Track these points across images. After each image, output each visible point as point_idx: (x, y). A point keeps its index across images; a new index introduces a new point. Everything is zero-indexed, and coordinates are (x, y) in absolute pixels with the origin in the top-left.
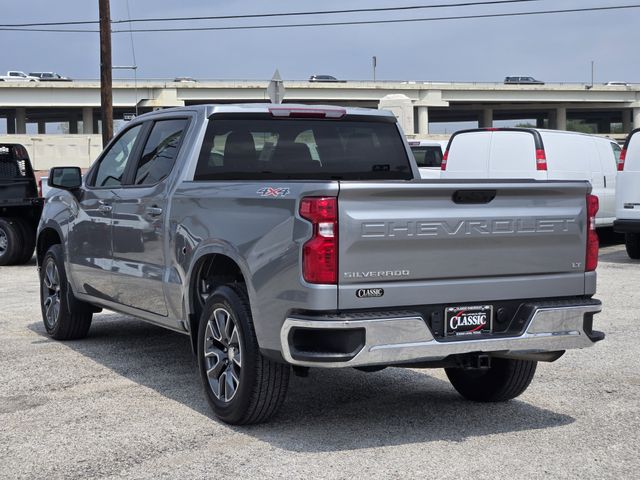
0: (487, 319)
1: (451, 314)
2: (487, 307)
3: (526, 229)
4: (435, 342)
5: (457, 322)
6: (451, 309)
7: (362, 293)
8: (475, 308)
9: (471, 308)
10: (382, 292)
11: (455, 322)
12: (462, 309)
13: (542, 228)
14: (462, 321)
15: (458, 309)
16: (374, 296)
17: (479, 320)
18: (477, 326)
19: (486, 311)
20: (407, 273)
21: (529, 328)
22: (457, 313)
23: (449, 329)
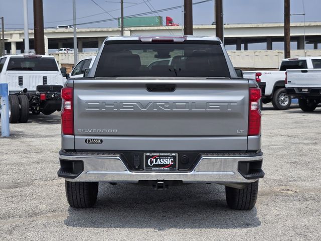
0: (174, 161)
1: (148, 157)
2: (174, 154)
3: (198, 108)
4: (129, 172)
5: (153, 162)
6: (148, 154)
7: (89, 141)
8: (165, 154)
9: (163, 154)
10: (101, 141)
11: (151, 162)
12: (156, 154)
14: (156, 161)
15: (153, 154)
16: (96, 143)
17: (169, 162)
18: (167, 165)
19: (172, 156)
20: (115, 131)
21: (196, 168)
22: (152, 157)
23: (147, 165)
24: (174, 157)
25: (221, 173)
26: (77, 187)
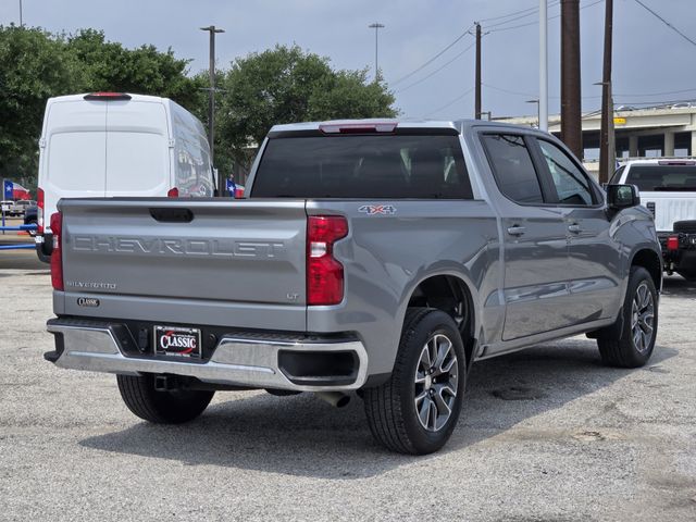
0: (196, 343)
1: (160, 333)
2: (195, 330)
3: (222, 251)
4: (121, 356)
5: (167, 342)
6: (160, 328)
7: (82, 301)
8: (183, 330)
9: (180, 329)
11: (165, 342)
12: (171, 329)
13: (242, 252)
14: (172, 341)
15: (166, 328)
16: (91, 305)
17: (189, 343)
18: (187, 348)
19: (194, 334)
21: (214, 357)
22: (166, 333)
23: (159, 348)
24: (196, 335)
25: (251, 368)
26: (130, 382)
